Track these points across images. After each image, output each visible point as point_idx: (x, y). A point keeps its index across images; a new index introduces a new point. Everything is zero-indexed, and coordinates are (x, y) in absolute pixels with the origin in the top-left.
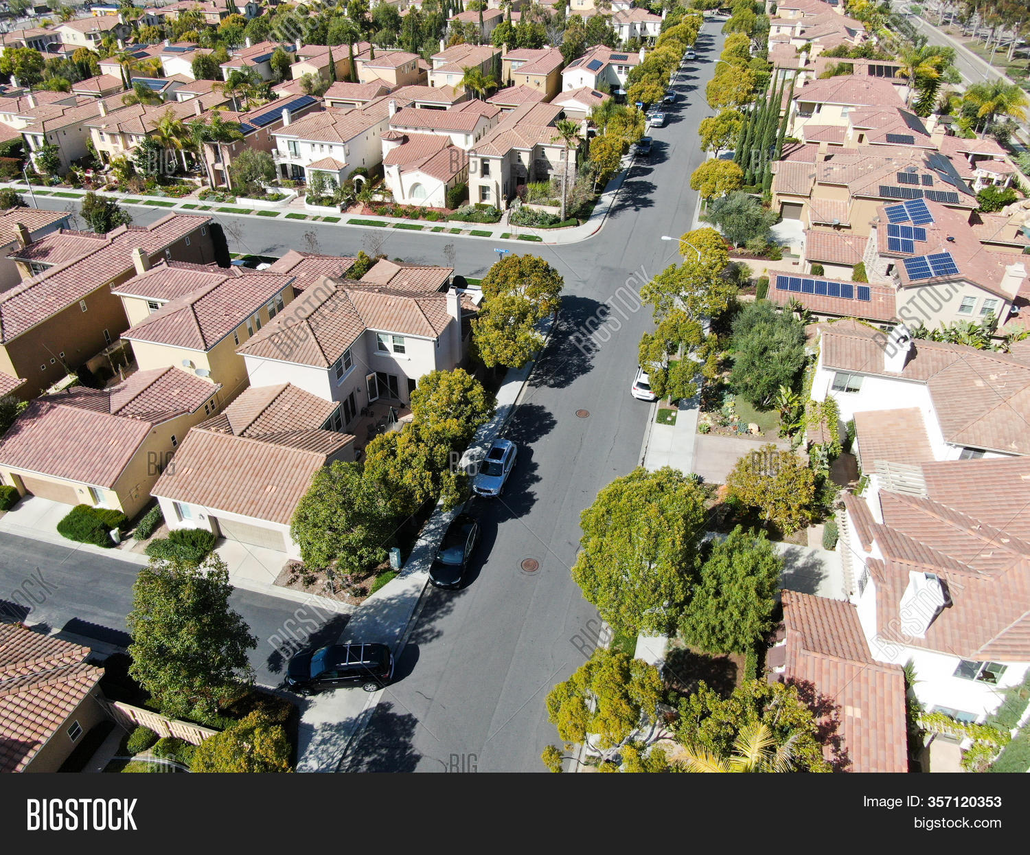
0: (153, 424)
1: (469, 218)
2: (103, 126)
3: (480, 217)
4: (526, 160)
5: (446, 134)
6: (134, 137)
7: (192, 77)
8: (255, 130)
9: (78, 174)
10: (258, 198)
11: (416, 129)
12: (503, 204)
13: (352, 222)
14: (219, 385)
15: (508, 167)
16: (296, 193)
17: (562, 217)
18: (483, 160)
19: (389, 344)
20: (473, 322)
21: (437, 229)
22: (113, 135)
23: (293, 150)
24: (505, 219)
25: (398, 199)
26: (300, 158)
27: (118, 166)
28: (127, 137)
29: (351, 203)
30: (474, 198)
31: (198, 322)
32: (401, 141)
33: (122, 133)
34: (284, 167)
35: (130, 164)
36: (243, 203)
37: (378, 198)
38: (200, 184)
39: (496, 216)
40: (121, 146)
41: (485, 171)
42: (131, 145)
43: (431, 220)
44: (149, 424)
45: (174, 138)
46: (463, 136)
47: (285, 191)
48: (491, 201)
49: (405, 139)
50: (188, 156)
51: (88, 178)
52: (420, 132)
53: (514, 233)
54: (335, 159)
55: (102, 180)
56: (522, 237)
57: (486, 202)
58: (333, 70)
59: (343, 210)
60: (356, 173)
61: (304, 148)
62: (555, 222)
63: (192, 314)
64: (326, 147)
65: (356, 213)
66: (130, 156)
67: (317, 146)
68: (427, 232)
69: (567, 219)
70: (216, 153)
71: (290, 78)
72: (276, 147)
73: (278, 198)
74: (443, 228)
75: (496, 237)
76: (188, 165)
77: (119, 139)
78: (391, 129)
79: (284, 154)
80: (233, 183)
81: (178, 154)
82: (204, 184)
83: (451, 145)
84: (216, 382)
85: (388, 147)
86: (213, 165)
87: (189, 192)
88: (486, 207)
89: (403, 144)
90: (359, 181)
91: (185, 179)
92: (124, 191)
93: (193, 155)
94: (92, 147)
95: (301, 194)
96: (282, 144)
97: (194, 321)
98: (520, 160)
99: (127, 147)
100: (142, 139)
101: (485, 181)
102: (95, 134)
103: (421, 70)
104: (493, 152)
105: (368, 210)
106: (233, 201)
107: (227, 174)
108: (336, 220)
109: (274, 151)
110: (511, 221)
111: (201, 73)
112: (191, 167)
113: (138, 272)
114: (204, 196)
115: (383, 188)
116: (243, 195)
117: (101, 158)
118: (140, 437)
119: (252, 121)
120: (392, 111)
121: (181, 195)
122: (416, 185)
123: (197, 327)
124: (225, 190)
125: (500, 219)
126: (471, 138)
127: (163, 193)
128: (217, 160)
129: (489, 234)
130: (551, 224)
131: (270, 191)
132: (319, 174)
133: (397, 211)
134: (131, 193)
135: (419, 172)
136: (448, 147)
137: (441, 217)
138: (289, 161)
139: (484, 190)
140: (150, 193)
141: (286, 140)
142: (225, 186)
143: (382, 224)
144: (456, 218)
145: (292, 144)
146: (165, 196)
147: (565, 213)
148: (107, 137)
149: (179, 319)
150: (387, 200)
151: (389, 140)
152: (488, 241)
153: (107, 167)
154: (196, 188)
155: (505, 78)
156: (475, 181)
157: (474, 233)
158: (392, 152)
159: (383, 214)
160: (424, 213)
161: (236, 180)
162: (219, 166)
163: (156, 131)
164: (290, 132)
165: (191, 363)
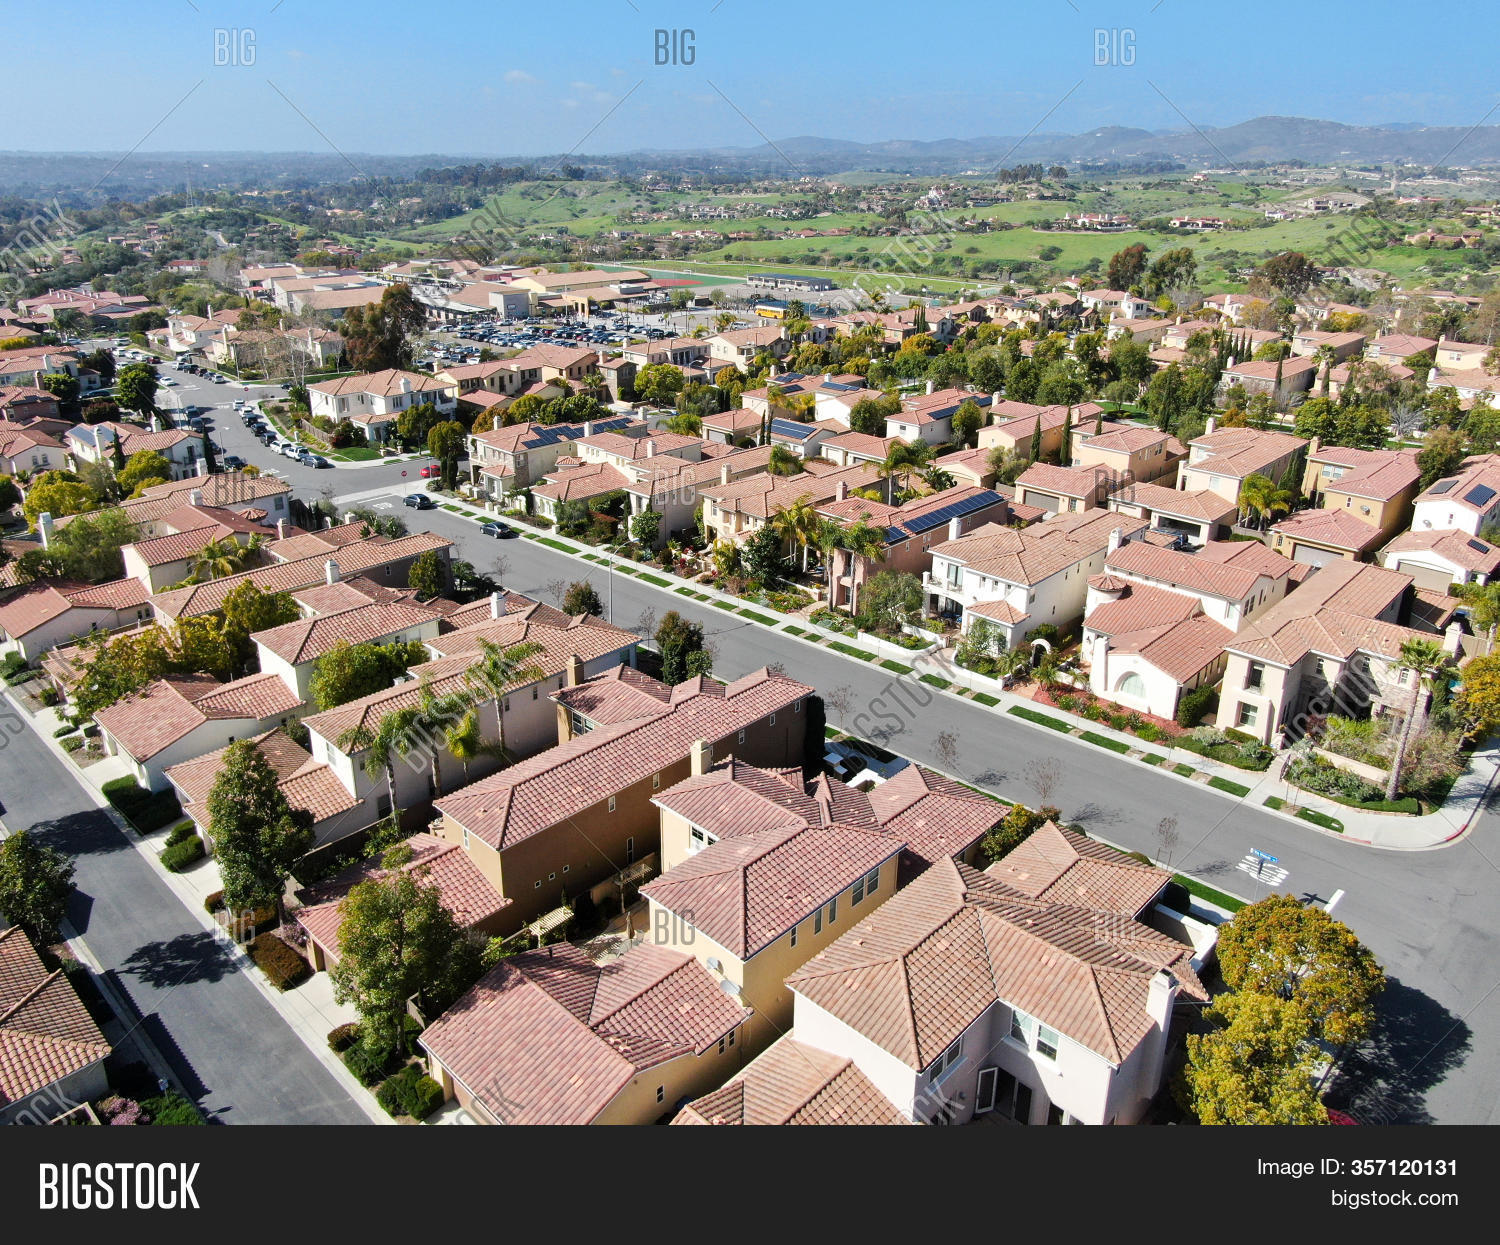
0: (637, 1070)
1: (1211, 750)
2: (719, 500)
3: (1230, 755)
4: (1332, 673)
5: (1196, 596)
6: (751, 520)
7: (848, 425)
8: (907, 537)
9: (674, 552)
10: (888, 639)
11: (1147, 578)
12: (1277, 739)
13: (1017, 711)
14: (750, 1010)
15: (1297, 679)
16: (942, 642)
17: (1389, 792)
18: (1253, 663)
19: (1031, 1036)
20: (1192, 1039)
21: (1151, 759)
22: (727, 513)
23: (952, 578)
24: (1276, 766)
25: (1097, 687)
26: (960, 590)
27: (721, 554)
28: (744, 518)
29: (1021, 678)
30: (1225, 717)
31: (746, 901)
32: (1119, 594)
33: (738, 512)
34: (934, 598)
35: (737, 552)
36: (866, 641)
37: (1064, 678)
38: (816, 598)
39: (1262, 760)
40: (733, 527)
41: (1254, 679)
42: (746, 527)
43: (1146, 738)
44: (631, 1068)
45: (798, 530)
46: (1223, 604)
47: (928, 635)
48: (1256, 729)
49: (1126, 592)
50: (811, 553)
51: (683, 561)
52: (1151, 584)
53: (1290, 801)
54: (1012, 604)
55: (699, 565)
56: (1303, 813)
57: (1245, 729)
58: (1036, 445)
59: (1007, 686)
60: (1038, 634)
61: (969, 579)
62: (1373, 799)
63: (741, 886)
64: (1001, 586)
65: (1026, 697)
66: (740, 543)
67: (989, 583)
68: (1134, 760)
69: (1398, 797)
70: (848, 564)
71: (974, 445)
72: (930, 569)
73: (916, 644)
74: (1162, 760)
75: (1254, 801)
76: (809, 563)
77: (733, 519)
78: (1108, 571)
79: (939, 583)
80: (858, 610)
81: (800, 549)
82: (822, 597)
83: (1201, 613)
84: (748, 1005)
85: (1095, 600)
86: (839, 579)
87: (799, 607)
88: (1243, 738)
89: (1121, 598)
90: (1041, 649)
91: (799, 587)
92: (720, 587)
93: (818, 554)
94: (700, 519)
95: (950, 644)
96: (939, 568)
97: (740, 898)
98: (1320, 671)
99: (739, 529)
100: (761, 524)
101: (1251, 697)
102: (707, 506)
103: (1170, 455)
104: (1273, 655)
105: (1045, 695)
106: (853, 635)
107: (854, 594)
108: (993, 702)
109: (926, 574)
110: (1288, 774)
111: (859, 423)
112: (811, 566)
113: (693, 773)
114: (817, 618)
115: (1077, 663)
116: (869, 630)
117: (706, 535)
118: (613, 1088)
119: (906, 525)
120: (1113, 543)
121: (787, 610)
122: (1129, 675)
123: (741, 912)
124: (846, 614)
125: (1267, 766)
126: (1237, 610)
127: (767, 601)
128: (846, 573)
129: (1242, 791)
130: (1365, 800)
131: (906, 630)
132: (982, 624)
133: (1090, 707)
134: (727, 592)
135: (1138, 658)
136: (1195, 616)
137: (1163, 737)
138: (944, 593)
139: (1245, 712)
140: (750, 598)
141: (946, 563)
142: (847, 608)
143: (1061, 726)
144: (1189, 744)
145: (953, 569)
146: (767, 606)
147: (1397, 787)
148: (720, 514)
149: (721, 888)
150: (1079, 685)
151: (1099, 589)
152: (1239, 805)
153: (710, 547)
154: (810, 601)
155: (1306, 488)
156: (1232, 691)
157: (1217, 782)
158: (1101, 607)
159: (1067, 708)
160: (1136, 723)
161: (864, 607)
162: (846, 581)
163: (780, 516)
164: (955, 553)
165: (720, 964)
